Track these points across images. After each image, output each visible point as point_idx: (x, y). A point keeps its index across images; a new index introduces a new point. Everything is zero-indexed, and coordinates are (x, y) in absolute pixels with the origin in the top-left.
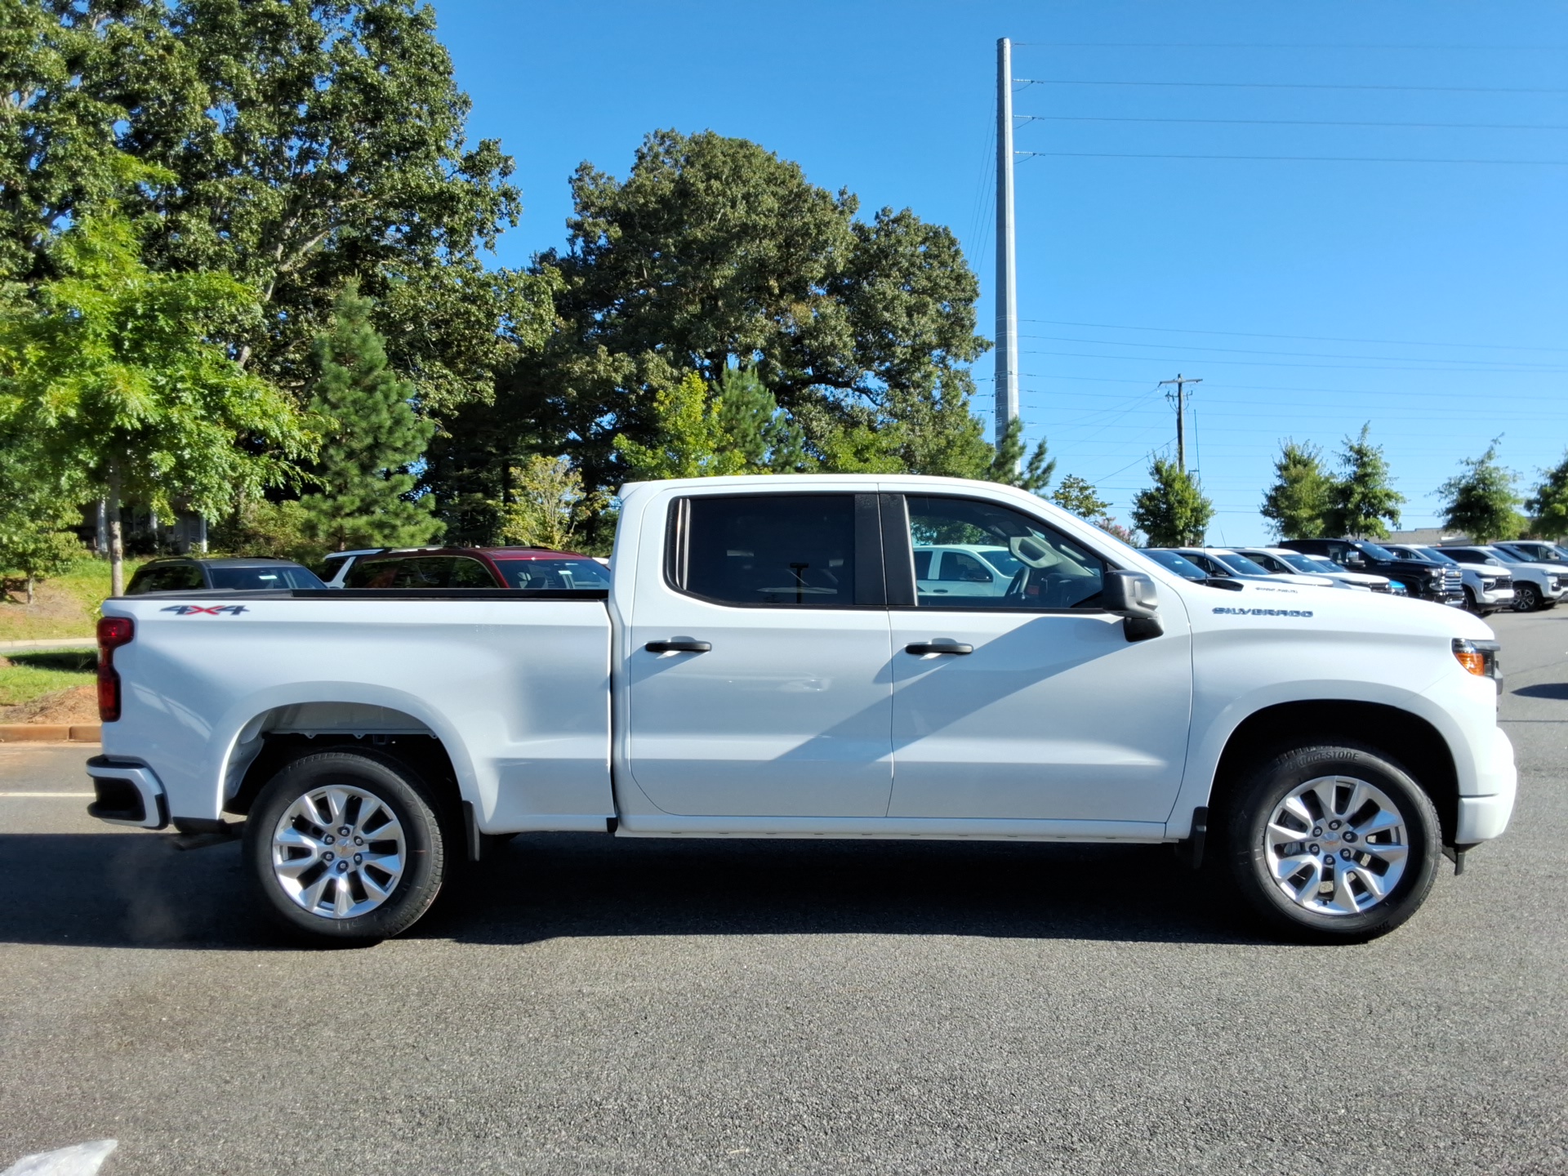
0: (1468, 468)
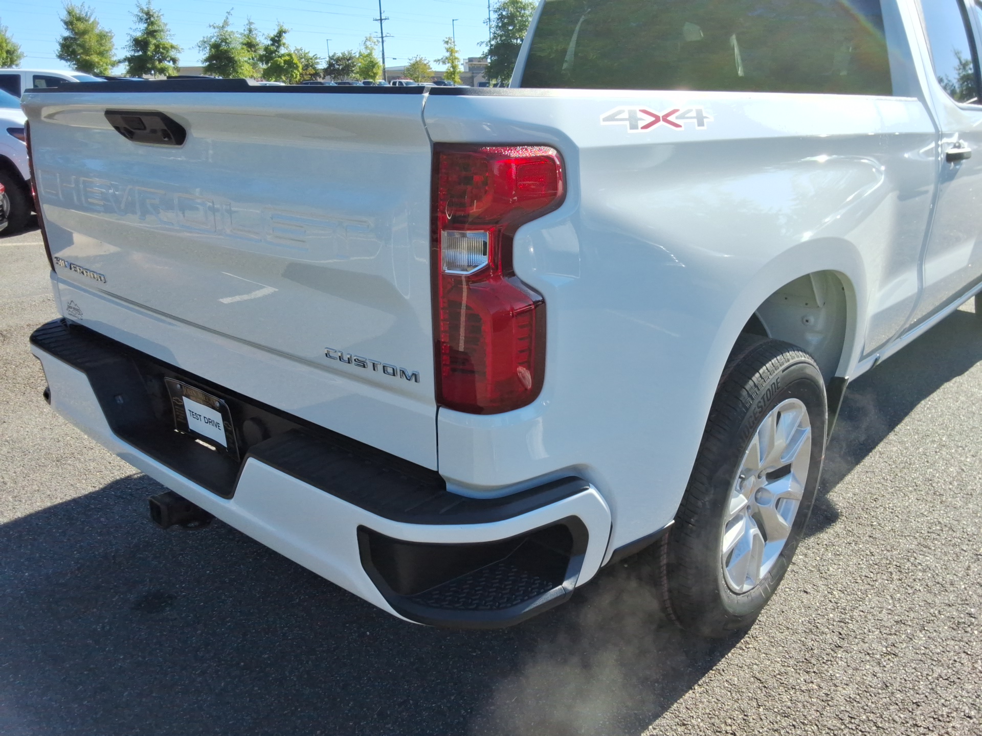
0: (214, 30)
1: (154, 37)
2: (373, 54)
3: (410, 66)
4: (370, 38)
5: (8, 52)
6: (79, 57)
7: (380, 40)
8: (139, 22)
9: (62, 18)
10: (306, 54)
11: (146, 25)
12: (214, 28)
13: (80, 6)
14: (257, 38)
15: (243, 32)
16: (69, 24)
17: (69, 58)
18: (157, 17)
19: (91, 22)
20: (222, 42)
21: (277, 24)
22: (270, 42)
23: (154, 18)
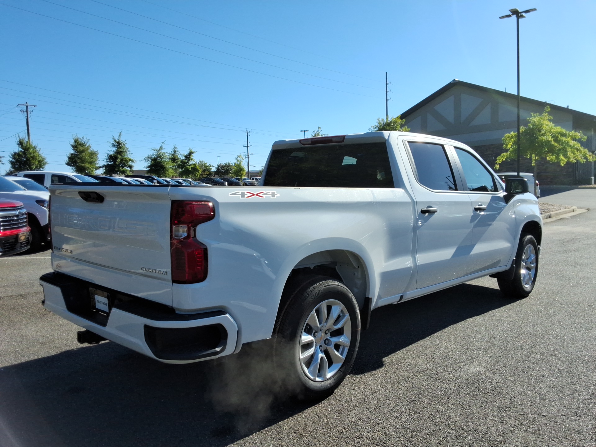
0: (154, 152)
1: (121, 155)
2: (241, 164)
3: (262, 170)
4: (240, 156)
5: (39, 161)
6: (78, 164)
7: (247, 156)
8: (113, 147)
9: (71, 143)
10: (205, 164)
11: (116, 149)
12: (154, 150)
13: (81, 139)
14: (178, 155)
15: (171, 152)
16: (74, 147)
17: (72, 164)
18: (123, 144)
19: (87, 146)
20: (158, 157)
21: (189, 149)
22: (184, 158)
23: (121, 145)
